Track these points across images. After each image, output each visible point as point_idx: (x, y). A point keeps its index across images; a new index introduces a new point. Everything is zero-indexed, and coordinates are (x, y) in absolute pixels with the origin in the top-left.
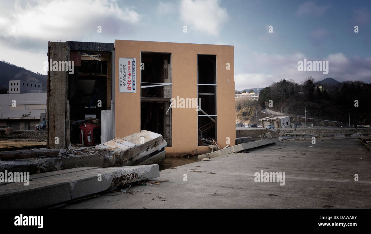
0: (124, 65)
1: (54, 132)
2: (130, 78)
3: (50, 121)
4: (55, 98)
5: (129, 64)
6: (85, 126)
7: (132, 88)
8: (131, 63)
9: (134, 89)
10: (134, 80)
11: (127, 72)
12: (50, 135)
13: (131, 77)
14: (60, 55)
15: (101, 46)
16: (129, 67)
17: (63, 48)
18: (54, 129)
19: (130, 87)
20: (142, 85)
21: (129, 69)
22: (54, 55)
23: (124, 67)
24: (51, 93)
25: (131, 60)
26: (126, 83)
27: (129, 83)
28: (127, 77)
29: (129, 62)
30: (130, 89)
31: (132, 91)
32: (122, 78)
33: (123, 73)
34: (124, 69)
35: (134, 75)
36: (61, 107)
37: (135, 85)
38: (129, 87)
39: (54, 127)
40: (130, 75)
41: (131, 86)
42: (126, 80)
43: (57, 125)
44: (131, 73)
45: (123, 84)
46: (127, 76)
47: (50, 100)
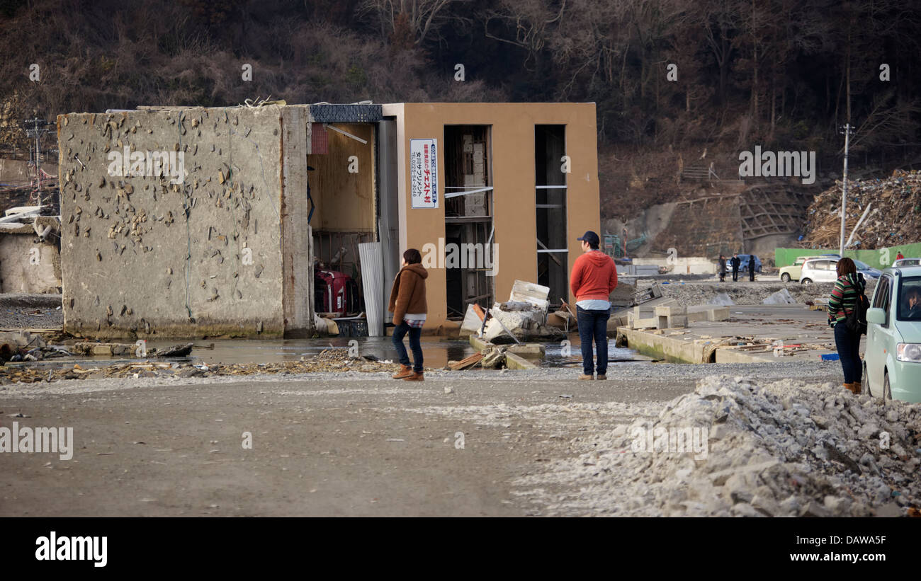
0: (419, 154)
1: (293, 288)
2: (428, 179)
3: (285, 268)
4: (292, 222)
5: (426, 152)
6: (333, 275)
7: (431, 200)
8: (429, 149)
9: (435, 201)
10: (434, 182)
11: (423, 168)
12: (286, 294)
13: (430, 176)
14: (298, 133)
15: (363, 111)
16: (426, 157)
17: (302, 120)
18: (293, 282)
19: (429, 198)
20: (447, 191)
21: (426, 161)
22: (289, 133)
23: (418, 157)
24: (287, 209)
25: (429, 143)
26: (422, 190)
27: (427, 188)
28: (423, 178)
29: (426, 147)
30: (429, 202)
31: (431, 205)
32: (416, 179)
33: (417, 169)
34: (419, 161)
35: (434, 172)
36: (302, 238)
37: (435, 192)
38: (427, 197)
39: (293, 278)
40: (428, 172)
41: (430, 194)
42: (422, 182)
43: (297, 274)
44: (430, 168)
45: (417, 191)
46: (424, 175)
47: (285, 224)
